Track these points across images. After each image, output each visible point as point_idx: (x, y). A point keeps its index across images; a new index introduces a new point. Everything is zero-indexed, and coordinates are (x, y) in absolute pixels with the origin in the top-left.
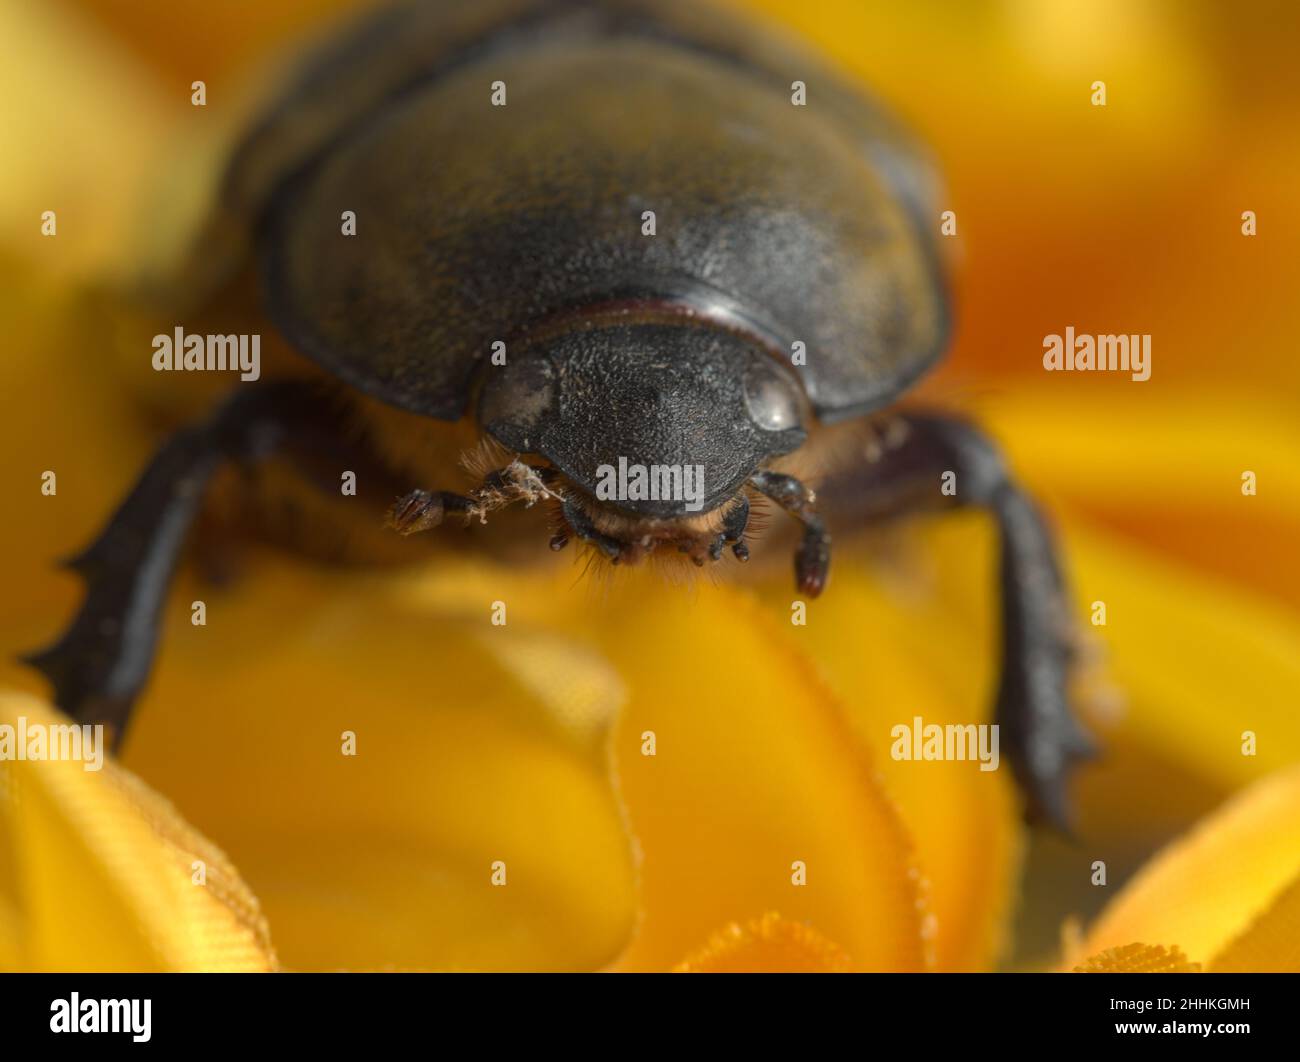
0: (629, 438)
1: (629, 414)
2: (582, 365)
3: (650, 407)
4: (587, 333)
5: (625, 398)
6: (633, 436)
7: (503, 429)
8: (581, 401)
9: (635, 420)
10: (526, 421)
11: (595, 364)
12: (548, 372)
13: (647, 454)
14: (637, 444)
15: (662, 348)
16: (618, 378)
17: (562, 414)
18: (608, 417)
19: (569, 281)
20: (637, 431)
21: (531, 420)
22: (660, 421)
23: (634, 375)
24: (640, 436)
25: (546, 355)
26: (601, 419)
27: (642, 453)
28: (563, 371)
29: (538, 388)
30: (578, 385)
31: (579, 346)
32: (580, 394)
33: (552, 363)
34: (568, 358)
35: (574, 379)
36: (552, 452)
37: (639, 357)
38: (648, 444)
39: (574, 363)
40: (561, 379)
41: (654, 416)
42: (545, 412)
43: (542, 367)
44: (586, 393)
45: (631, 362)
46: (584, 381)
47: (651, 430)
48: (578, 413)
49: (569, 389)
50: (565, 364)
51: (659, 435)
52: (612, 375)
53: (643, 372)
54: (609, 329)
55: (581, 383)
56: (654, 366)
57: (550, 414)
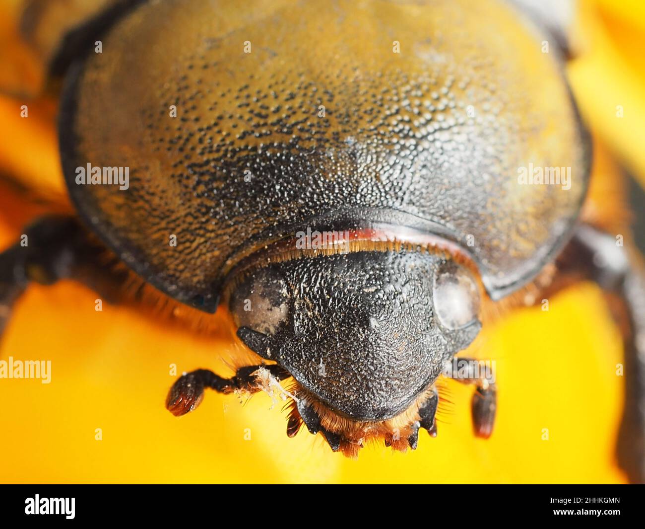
0: (347, 356)
1: (347, 336)
2: (310, 289)
3: (364, 332)
4: (314, 259)
5: (343, 321)
6: (350, 355)
7: (251, 336)
8: (310, 320)
9: (352, 343)
10: (268, 330)
11: (321, 289)
12: (284, 291)
13: (361, 371)
14: (353, 363)
15: (371, 273)
16: (339, 303)
17: (296, 331)
18: (332, 337)
19: (300, 213)
20: (353, 352)
21: (272, 330)
22: (371, 344)
23: (351, 300)
24: (356, 356)
25: (283, 276)
26: (326, 338)
27: (357, 369)
28: (296, 292)
29: (278, 304)
30: (307, 306)
31: (309, 270)
32: (309, 314)
33: (287, 283)
34: (300, 281)
35: (305, 301)
36: (288, 364)
37: (354, 282)
38: (362, 363)
39: (305, 286)
40: (295, 299)
41: (367, 339)
42: (282, 324)
43: (280, 287)
44: (314, 314)
45: (348, 287)
46: (313, 303)
47: (365, 351)
48: (308, 331)
49: (301, 309)
50: (298, 287)
51: (370, 355)
52: (334, 300)
53: (358, 297)
54: (331, 257)
55: (311, 305)
56: (366, 290)
57: (286, 328)
